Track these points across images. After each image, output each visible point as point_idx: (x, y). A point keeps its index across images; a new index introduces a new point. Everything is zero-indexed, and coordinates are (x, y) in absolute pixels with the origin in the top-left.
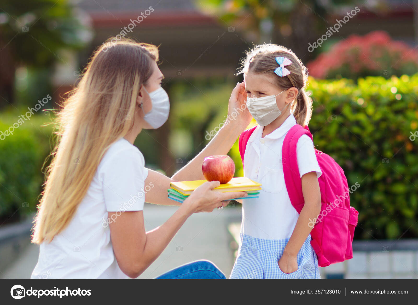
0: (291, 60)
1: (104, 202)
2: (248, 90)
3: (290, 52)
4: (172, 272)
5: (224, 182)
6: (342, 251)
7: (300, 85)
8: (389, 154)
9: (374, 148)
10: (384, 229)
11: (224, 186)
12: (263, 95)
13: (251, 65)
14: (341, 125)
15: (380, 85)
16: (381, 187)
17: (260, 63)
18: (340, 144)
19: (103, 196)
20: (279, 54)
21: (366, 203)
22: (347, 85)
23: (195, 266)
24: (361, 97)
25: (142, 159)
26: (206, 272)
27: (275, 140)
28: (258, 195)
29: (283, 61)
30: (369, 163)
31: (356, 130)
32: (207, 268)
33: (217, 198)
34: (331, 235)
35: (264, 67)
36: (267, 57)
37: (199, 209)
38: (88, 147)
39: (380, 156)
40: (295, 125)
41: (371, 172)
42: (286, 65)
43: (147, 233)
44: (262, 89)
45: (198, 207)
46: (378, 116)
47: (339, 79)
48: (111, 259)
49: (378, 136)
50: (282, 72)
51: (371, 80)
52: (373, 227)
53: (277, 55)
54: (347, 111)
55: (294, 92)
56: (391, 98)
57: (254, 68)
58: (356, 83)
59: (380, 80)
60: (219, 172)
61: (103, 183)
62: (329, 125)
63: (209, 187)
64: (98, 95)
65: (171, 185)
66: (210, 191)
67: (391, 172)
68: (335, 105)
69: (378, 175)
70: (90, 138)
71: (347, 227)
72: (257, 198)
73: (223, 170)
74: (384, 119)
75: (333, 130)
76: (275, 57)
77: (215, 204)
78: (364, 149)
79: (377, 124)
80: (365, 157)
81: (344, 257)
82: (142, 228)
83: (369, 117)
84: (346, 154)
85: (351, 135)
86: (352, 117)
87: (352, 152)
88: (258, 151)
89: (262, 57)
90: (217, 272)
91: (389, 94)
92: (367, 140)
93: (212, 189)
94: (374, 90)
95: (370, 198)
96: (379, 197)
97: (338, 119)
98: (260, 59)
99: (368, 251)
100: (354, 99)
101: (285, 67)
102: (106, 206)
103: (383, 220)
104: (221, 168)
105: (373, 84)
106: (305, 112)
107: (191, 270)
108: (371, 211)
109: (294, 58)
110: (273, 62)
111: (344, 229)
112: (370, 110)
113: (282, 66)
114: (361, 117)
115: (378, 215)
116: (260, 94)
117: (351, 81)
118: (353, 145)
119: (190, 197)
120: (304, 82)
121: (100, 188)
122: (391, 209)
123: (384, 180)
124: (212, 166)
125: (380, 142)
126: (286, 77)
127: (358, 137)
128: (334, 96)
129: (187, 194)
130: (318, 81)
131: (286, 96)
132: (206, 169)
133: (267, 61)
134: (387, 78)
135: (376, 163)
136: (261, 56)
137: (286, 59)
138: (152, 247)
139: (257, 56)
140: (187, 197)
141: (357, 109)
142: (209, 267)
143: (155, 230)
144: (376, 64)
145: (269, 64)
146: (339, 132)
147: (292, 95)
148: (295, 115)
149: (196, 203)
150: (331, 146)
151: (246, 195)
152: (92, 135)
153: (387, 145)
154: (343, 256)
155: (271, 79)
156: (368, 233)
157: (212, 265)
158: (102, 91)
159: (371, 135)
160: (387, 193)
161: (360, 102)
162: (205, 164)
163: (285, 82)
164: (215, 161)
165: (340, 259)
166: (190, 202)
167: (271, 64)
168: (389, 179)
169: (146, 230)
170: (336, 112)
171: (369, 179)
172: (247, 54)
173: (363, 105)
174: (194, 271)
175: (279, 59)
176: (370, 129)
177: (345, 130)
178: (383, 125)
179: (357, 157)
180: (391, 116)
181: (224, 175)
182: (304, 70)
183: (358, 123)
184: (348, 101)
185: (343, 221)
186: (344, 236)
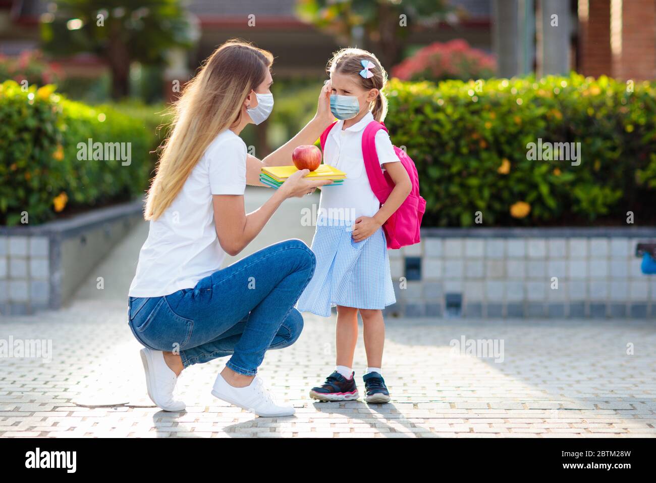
0: (374, 64)
1: (210, 186)
2: (334, 87)
3: (373, 56)
4: (266, 249)
5: (312, 170)
6: (412, 235)
7: (380, 86)
8: (465, 150)
9: (452, 144)
10: (458, 218)
11: (312, 174)
12: (347, 94)
13: (338, 65)
14: (423, 123)
15: (458, 88)
16: (457, 180)
17: (347, 65)
18: (420, 140)
19: (209, 180)
20: (363, 57)
21: (443, 194)
22: (428, 87)
23: (288, 244)
24: (441, 98)
25: (245, 148)
26: (297, 250)
27: (355, 133)
28: (341, 183)
29: (368, 64)
30: (447, 158)
31: (436, 127)
32: (298, 246)
33: (307, 186)
34: (404, 221)
35: (350, 69)
36: (353, 59)
37: (292, 195)
38: (195, 139)
39: (457, 152)
40: (373, 122)
41: (448, 167)
42: (370, 68)
43: (246, 215)
44: (348, 88)
45: (291, 193)
46: (456, 116)
47: (422, 81)
48: (213, 237)
49: (455, 133)
50: (367, 74)
51: (450, 83)
52: (448, 216)
53: (361, 58)
54: (428, 110)
55: (375, 93)
56: (468, 100)
57: (341, 68)
58: (437, 85)
59: (459, 84)
60: (309, 161)
61: (209, 168)
62: (411, 122)
63: (301, 175)
64: (211, 93)
65: (262, 170)
66: (303, 180)
67: (466, 167)
68: (417, 105)
69: (455, 169)
70: (198, 131)
71: (416, 213)
72: (341, 186)
73: (312, 159)
74: (461, 119)
75: (415, 127)
76: (360, 60)
77: (305, 191)
78: (442, 145)
79: (455, 123)
80: (443, 152)
81: (414, 241)
82: (242, 211)
83: (448, 116)
84: (427, 149)
85: (432, 132)
86: (432, 116)
87: (432, 147)
88: (338, 142)
89: (348, 59)
90: (307, 250)
91: (466, 96)
92: (446, 137)
93: (303, 177)
94: (453, 92)
95: (447, 190)
96: (454, 189)
97: (420, 118)
98: (346, 60)
99: (444, 237)
100: (434, 100)
101: (369, 69)
102: (211, 190)
103: (458, 209)
104: (310, 158)
105: (453, 87)
106: (381, 111)
107: (284, 248)
108: (447, 201)
109: (376, 62)
110: (358, 65)
111: (414, 214)
112: (449, 110)
113: (366, 68)
114: (441, 116)
115: (453, 206)
116: (345, 92)
117: (432, 83)
118: (432, 141)
119: (284, 184)
120: (384, 84)
121: (206, 172)
122: (465, 200)
123: (459, 174)
124: (302, 155)
125: (457, 140)
126: (370, 78)
127: (438, 135)
128: (417, 97)
129: (281, 180)
130: (403, 83)
131: (368, 96)
132: (297, 157)
133: (353, 63)
134: (466, 81)
135: (453, 158)
136: (346, 58)
137: (370, 62)
138: (250, 228)
139: (343, 58)
140: (282, 183)
141: (437, 109)
142: (300, 245)
143: (253, 212)
144: (455, 69)
145: (355, 66)
146: (420, 129)
147: (372, 95)
148: (373, 112)
149: (290, 189)
150: (412, 142)
151: (333, 182)
152: (200, 129)
153: (463, 142)
154: (412, 239)
155: (356, 80)
156: (444, 221)
157: (303, 244)
158: (216, 91)
159: (449, 133)
160: (463, 186)
161: (441, 103)
162: (295, 153)
163: (368, 83)
164: (305, 151)
165: (410, 243)
166: (284, 188)
167: (357, 66)
168: (465, 173)
169: (246, 213)
170: (419, 111)
171: (446, 173)
172: (335, 55)
173: (443, 106)
174: (286, 249)
175: (364, 62)
176: (448, 127)
177: (426, 128)
178: (461, 124)
179: (436, 152)
180: (468, 116)
181: (313, 164)
182: (384, 73)
183: (437, 122)
184: (429, 101)
185: (414, 208)
186: (415, 222)
